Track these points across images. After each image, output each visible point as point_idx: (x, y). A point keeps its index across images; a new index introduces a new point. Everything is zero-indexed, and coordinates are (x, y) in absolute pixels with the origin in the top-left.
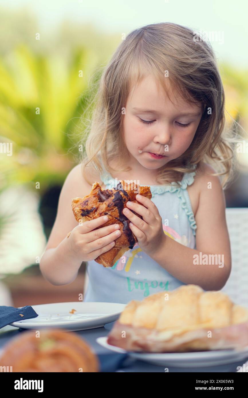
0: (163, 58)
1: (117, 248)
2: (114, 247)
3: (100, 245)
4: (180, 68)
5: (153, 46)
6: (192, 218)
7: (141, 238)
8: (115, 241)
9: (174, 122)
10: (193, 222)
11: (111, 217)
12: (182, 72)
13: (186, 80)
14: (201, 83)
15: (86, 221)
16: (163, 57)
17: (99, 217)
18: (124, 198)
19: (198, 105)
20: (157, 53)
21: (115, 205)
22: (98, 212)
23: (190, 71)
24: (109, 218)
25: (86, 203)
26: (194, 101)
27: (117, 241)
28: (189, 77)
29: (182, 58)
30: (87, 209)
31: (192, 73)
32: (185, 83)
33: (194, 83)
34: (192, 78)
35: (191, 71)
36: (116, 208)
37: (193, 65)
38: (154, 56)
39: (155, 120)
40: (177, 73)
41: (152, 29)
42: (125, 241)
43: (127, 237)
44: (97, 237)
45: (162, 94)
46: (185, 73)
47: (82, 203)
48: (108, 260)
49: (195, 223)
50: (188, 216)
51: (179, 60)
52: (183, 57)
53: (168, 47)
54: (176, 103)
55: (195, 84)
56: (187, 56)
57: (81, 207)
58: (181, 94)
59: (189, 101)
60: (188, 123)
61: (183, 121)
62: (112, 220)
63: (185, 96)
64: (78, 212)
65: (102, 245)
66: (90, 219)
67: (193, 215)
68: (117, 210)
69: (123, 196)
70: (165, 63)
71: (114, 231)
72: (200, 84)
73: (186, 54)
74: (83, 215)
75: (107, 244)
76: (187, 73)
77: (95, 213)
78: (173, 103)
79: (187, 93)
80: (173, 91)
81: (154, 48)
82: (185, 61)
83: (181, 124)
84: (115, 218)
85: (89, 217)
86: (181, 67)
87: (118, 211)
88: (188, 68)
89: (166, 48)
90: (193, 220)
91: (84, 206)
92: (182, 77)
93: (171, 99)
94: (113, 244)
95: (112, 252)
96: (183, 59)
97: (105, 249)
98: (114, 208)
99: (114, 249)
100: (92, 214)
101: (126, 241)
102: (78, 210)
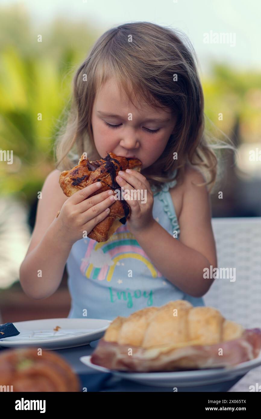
0: (129, 60)
1: (112, 217)
2: (109, 216)
3: (95, 212)
4: (145, 71)
5: (121, 47)
6: (175, 222)
7: (134, 206)
8: (109, 207)
9: (141, 127)
10: (176, 226)
11: (105, 184)
12: (146, 75)
13: (150, 83)
14: (166, 86)
15: (78, 191)
16: (129, 58)
17: (92, 183)
18: (115, 165)
19: (166, 111)
20: (123, 54)
21: (108, 172)
22: (90, 179)
23: (155, 73)
24: (102, 185)
25: (77, 172)
26: (161, 106)
27: (111, 208)
28: (154, 80)
29: (148, 60)
30: (78, 177)
31: (157, 75)
32: (148, 87)
33: (158, 87)
34: (157, 82)
35: (157, 73)
36: (109, 174)
37: (159, 67)
38: (119, 57)
39: (121, 124)
40: (140, 75)
41: (126, 29)
42: (119, 208)
43: (122, 204)
44: (91, 205)
45: (125, 97)
46: (150, 76)
47: (72, 173)
48: (103, 230)
49: (178, 227)
50: (171, 220)
51: (145, 62)
52: (150, 59)
53: (135, 48)
54: (139, 107)
55: (160, 87)
56: (154, 58)
57: (72, 176)
58: (144, 98)
59: (155, 106)
60: (157, 129)
61: (151, 126)
62: (105, 187)
63: (148, 100)
64: (68, 182)
65: (97, 212)
66: (81, 188)
67: (176, 219)
68: (110, 176)
69: (114, 163)
70: (130, 65)
71: (108, 196)
72: (166, 88)
73: (154, 55)
74: (74, 185)
75: (102, 211)
76: (151, 76)
77: (86, 181)
78: (137, 108)
79: (151, 97)
80: (135, 95)
81: (122, 49)
82: (152, 63)
83: (149, 129)
84: (107, 186)
85: (80, 186)
86: (146, 69)
87: (111, 178)
88: (154, 70)
89: (133, 49)
90: (176, 224)
91: (74, 175)
92: (146, 79)
93: (134, 103)
94: (108, 211)
95: (107, 221)
96: (150, 60)
97: (100, 217)
98: (107, 174)
99: (108, 218)
100: (84, 182)
101: (121, 208)
102: (68, 179)
